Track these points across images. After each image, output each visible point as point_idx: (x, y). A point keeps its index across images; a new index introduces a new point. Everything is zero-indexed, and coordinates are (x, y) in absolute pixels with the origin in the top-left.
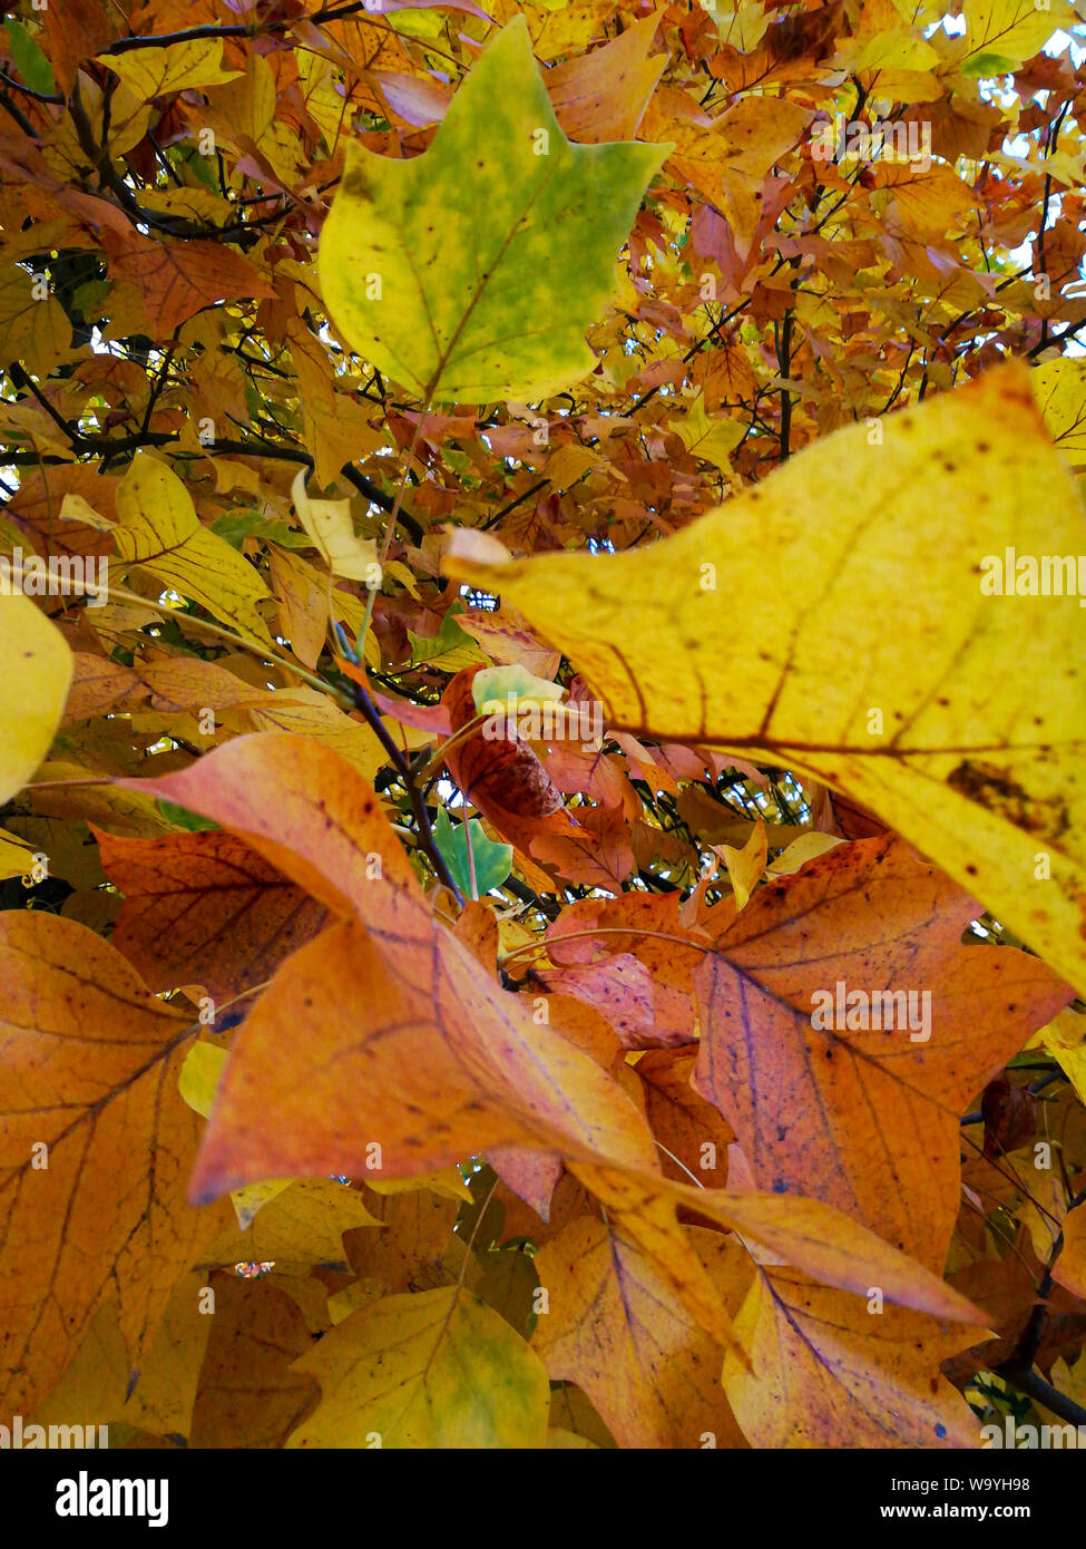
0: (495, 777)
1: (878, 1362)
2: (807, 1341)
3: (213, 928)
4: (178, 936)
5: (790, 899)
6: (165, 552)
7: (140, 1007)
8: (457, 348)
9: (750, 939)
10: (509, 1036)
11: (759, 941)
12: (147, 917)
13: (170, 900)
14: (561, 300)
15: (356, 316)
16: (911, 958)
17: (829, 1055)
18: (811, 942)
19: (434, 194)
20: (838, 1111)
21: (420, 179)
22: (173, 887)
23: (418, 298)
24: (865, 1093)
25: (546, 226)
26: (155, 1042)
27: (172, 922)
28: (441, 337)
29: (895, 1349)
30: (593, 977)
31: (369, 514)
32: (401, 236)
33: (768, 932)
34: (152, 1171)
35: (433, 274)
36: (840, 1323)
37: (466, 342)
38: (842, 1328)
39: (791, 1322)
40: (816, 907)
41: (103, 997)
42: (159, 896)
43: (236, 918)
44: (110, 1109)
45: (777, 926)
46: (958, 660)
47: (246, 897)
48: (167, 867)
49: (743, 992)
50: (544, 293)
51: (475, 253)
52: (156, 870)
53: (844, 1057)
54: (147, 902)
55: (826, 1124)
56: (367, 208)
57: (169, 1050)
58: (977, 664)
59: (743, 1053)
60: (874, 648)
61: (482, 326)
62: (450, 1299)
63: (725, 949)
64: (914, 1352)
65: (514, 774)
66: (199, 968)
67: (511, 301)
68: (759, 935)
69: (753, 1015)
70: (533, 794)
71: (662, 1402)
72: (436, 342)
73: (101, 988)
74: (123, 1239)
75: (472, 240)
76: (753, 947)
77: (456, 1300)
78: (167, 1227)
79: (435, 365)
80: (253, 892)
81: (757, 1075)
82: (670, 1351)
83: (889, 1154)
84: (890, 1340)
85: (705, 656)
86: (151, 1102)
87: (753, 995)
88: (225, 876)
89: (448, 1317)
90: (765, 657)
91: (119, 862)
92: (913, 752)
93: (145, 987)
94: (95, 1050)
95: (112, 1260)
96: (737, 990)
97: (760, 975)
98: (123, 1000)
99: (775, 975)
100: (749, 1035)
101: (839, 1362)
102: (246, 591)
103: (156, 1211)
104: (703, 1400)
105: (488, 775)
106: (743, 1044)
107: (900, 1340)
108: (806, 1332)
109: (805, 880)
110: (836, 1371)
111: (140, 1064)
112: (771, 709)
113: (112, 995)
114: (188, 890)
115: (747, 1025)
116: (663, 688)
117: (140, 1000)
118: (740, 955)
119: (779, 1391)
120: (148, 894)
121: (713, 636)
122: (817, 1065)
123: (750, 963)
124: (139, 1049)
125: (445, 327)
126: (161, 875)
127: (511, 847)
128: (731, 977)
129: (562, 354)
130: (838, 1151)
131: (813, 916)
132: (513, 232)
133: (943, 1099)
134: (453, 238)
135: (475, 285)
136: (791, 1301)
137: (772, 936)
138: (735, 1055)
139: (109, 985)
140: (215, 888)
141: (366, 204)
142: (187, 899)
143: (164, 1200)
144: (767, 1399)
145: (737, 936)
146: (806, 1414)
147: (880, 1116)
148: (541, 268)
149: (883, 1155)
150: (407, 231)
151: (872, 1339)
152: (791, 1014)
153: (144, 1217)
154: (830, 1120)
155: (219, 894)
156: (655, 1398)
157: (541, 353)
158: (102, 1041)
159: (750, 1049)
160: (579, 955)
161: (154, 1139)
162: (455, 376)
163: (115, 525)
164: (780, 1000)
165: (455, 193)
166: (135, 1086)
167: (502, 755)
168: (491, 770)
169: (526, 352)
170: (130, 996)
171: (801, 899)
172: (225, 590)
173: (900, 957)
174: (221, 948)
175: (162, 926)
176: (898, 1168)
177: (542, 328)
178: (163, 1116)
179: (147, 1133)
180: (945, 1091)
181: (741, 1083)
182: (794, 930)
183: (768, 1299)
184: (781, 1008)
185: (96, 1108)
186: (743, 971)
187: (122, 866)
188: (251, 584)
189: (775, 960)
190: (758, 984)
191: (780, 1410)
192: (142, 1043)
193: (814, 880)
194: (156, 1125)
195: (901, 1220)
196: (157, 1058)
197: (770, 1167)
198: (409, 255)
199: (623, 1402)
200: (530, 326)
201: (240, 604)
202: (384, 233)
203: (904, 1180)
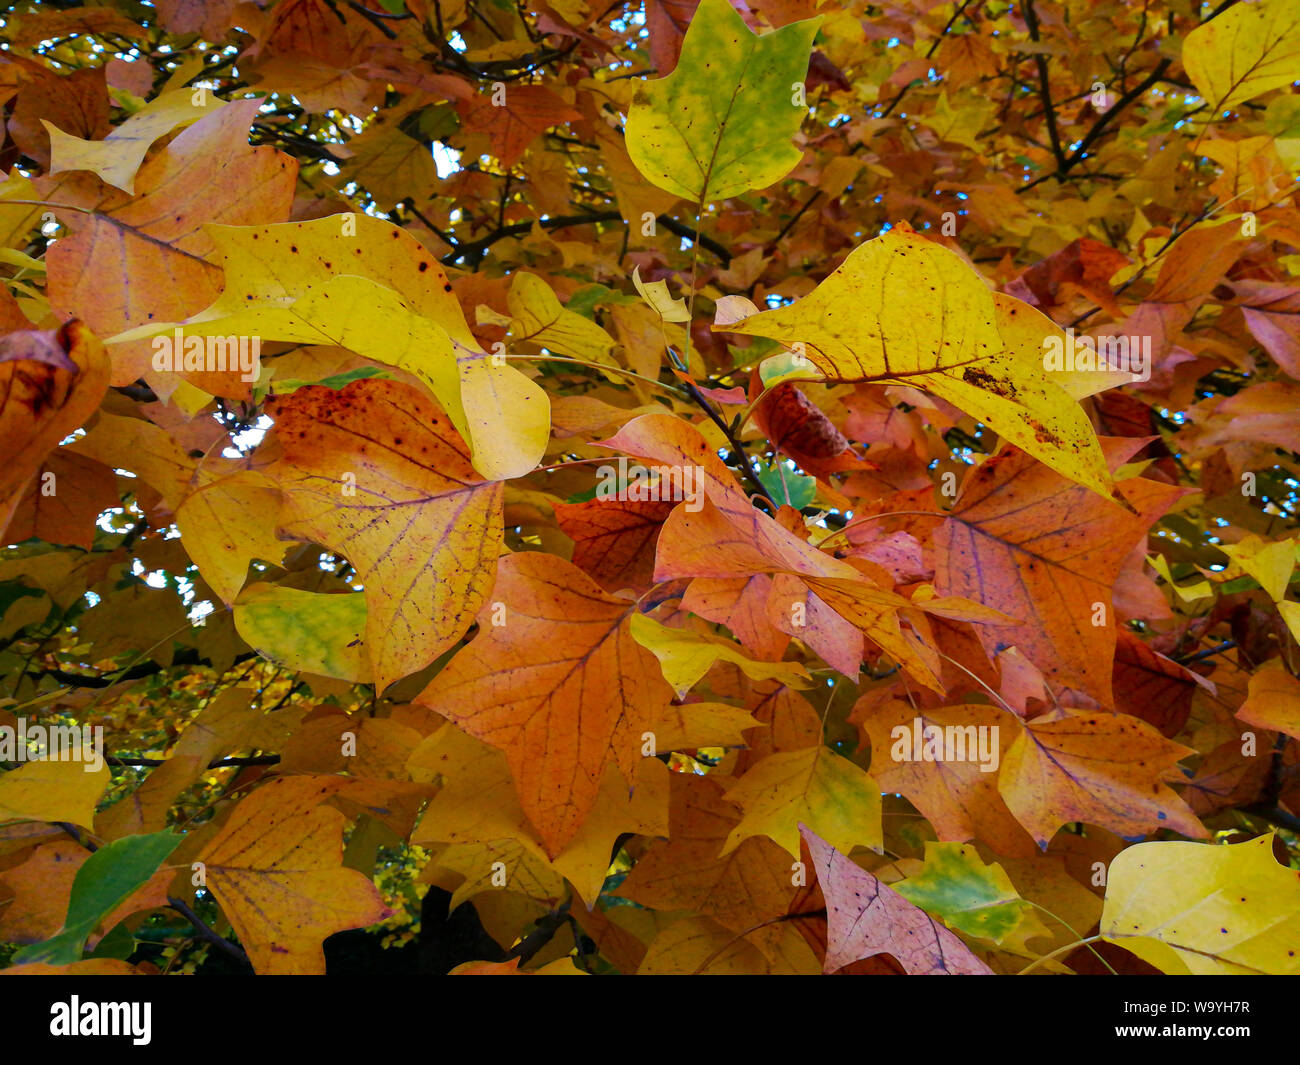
0: (795, 435)
1: (1113, 777)
2: (1062, 768)
3: (630, 554)
4: (610, 561)
5: (997, 473)
6: (544, 328)
7: (597, 600)
8: (714, 169)
9: (975, 504)
10: (803, 559)
11: (980, 505)
12: (589, 553)
13: (601, 540)
14: (771, 124)
15: (652, 166)
16: (1081, 497)
17: (1032, 567)
18: (1015, 499)
19: (684, 90)
20: (1040, 600)
21: (675, 85)
22: (602, 532)
23: (686, 147)
24: (1055, 586)
25: (754, 86)
26: (610, 620)
27: (605, 554)
28: (703, 166)
29: (1125, 768)
30: (878, 548)
31: (683, 248)
32: (670, 117)
33: (985, 498)
34: (622, 690)
35: (692, 133)
36: (1084, 755)
37: (718, 163)
38: (1086, 758)
39: (1050, 757)
40: (1016, 476)
41: (575, 596)
42: (594, 539)
43: (643, 545)
44: (591, 660)
45: (992, 493)
46: (944, 325)
47: (646, 532)
48: (596, 520)
49: (972, 538)
50: (760, 124)
51: (715, 112)
52: (589, 522)
53: (1041, 566)
54: (588, 544)
55: (1032, 609)
56: (648, 109)
57: (618, 622)
58: (951, 326)
59: (974, 573)
60: (912, 325)
61: (726, 152)
62: (814, 755)
63: (959, 513)
64: (1139, 767)
65: (809, 429)
66: (627, 579)
67: (742, 133)
68: (980, 501)
69: (980, 550)
70: (825, 441)
71: (965, 811)
72: (701, 169)
73: (573, 591)
74: (613, 727)
75: (711, 108)
76: (977, 509)
77: (818, 756)
78: (635, 717)
79: (702, 181)
80: (650, 528)
81: (985, 586)
82: (969, 782)
83: (1073, 619)
84: (1121, 762)
85: (845, 339)
86: (614, 652)
87: (980, 539)
88: (632, 521)
89: (814, 764)
90: (872, 336)
91: (567, 520)
92: (946, 368)
93: (598, 588)
94: (577, 626)
95: (608, 740)
96: (968, 537)
97: (983, 526)
98: (587, 597)
99: (993, 524)
100: (978, 563)
101: (1085, 779)
102: (600, 345)
103: (629, 711)
104: (995, 810)
105: (792, 433)
106: (975, 569)
107: (1128, 761)
108: (1061, 762)
109: (1006, 459)
110: (1083, 784)
111: (602, 634)
112: (886, 359)
113: (580, 595)
114: (610, 533)
115: (976, 557)
116: (839, 357)
117: (597, 596)
118: (969, 516)
119: (1041, 794)
120: (587, 538)
121: (845, 331)
122: (1024, 574)
123: (977, 520)
124: (600, 624)
125: (704, 159)
126: (593, 525)
127: (814, 478)
128: (964, 530)
129: (779, 155)
130: (1041, 623)
131: (1015, 482)
132: (735, 95)
133: (1101, 579)
134: (700, 109)
135: (718, 131)
136: (1048, 744)
137: (989, 499)
138: (968, 576)
139: (576, 588)
140: (626, 529)
141: (647, 107)
142: (611, 538)
143: (631, 703)
144: (1031, 798)
145: (965, 503)
146: (1058, 806)
147: (1066, 598)
148: (756, 110)
149: (1070, 621)
150: (672, 114)
151: (1110, 764)
152: (1005, 546)
153: (622, 715)
154: (1035, 606)
155: (630, 532)
156: (960, 809)
157: (766, 158)
158: (579, 622)
159: (979, 571)
160: (868, 538)
161: (620, 673)
162: (716, 184)
163: (510, 320)
164: (998, 539)
165: (696, 85)
166: (603, 645)
167: (799, 418)
168: (792, 430)
169: (758, 160)
170: (591, 594)
171: (1005, 472)
172: (587, 346)
173: (1073, 498)
174: (637, 565)
175: (599, 557)
176: (1080, 627)
177: (763, 144)
178: (622, 660)
179: (614, 671)
180: (1102, 574)
181: (973, 591)
182: (1003, 493)
183: (1032, 744)
184: (999, 544)
185: (584, 660)
186: (971, 525)
187: (570, 523)
188: (602, 339)
189: (992, 515)
190: (982, 532)
191: (1040, 805)
192: (603, 621)
193: (1012, 458)
194: (619, 666)
195: (1083, 657)
196: (612, 629)
197: (995, 637)
198: (676, 126)
199: (936, 807)
200: (756, 145)
201: (599, 353)
202: (661, 119)
203: (1083, 633)
